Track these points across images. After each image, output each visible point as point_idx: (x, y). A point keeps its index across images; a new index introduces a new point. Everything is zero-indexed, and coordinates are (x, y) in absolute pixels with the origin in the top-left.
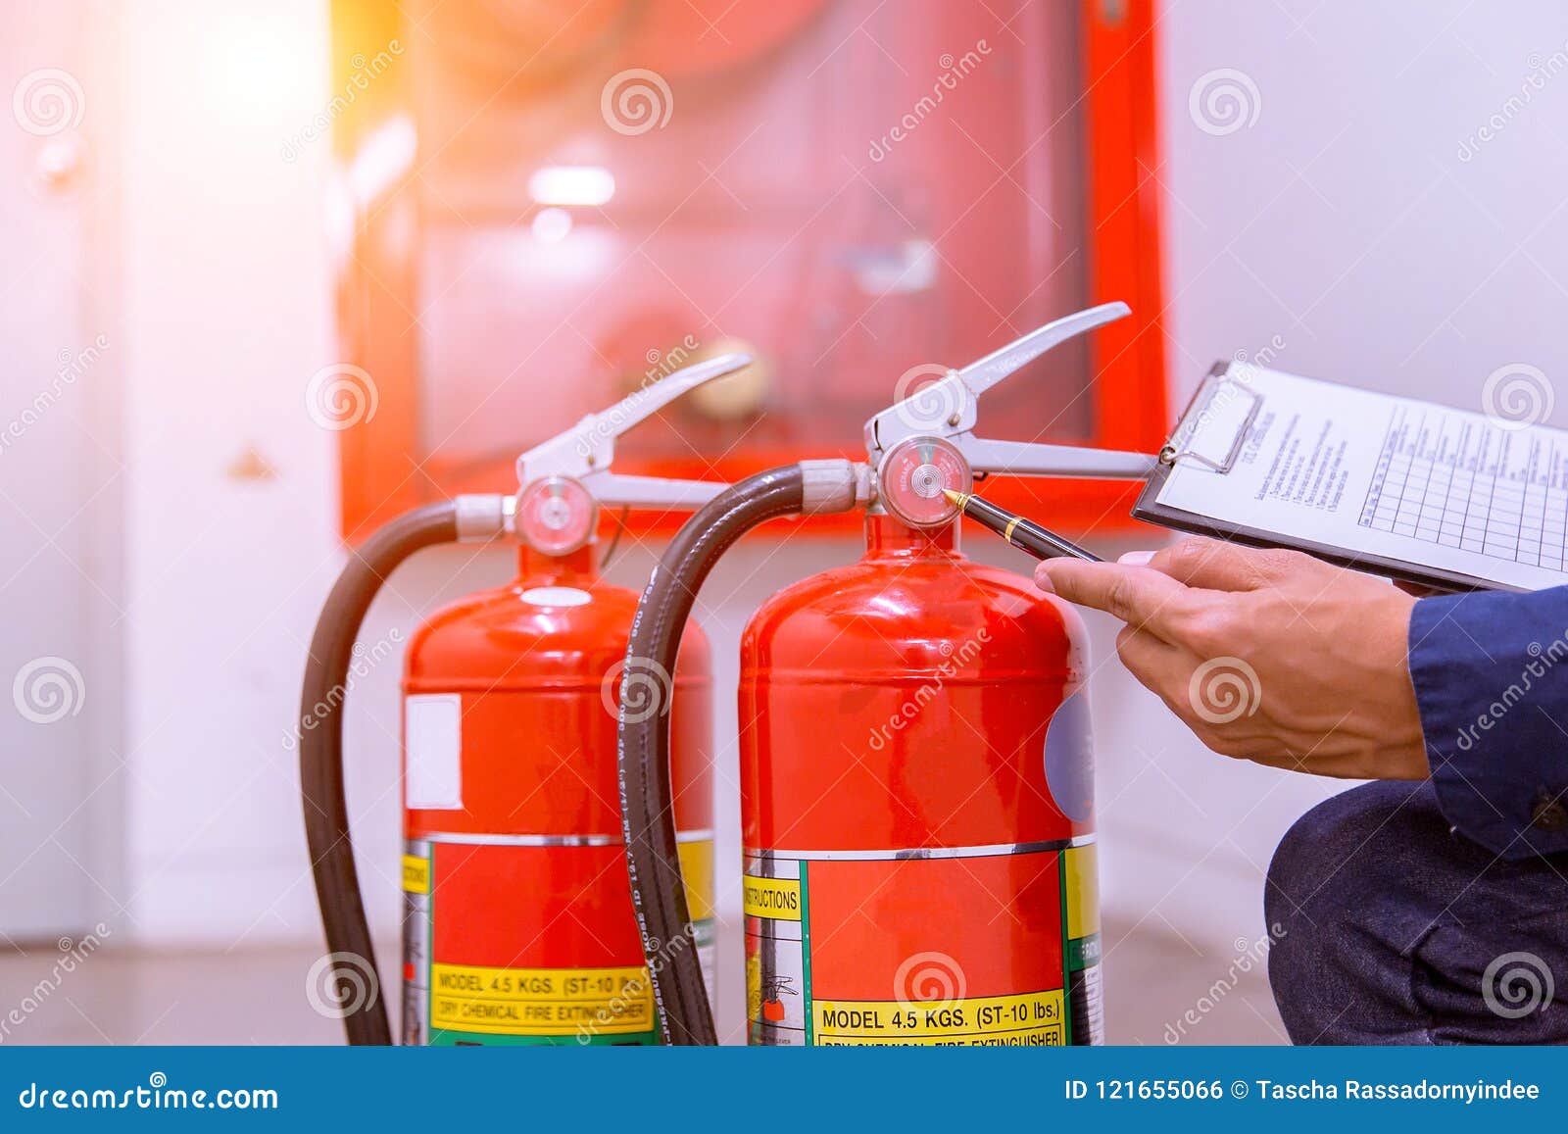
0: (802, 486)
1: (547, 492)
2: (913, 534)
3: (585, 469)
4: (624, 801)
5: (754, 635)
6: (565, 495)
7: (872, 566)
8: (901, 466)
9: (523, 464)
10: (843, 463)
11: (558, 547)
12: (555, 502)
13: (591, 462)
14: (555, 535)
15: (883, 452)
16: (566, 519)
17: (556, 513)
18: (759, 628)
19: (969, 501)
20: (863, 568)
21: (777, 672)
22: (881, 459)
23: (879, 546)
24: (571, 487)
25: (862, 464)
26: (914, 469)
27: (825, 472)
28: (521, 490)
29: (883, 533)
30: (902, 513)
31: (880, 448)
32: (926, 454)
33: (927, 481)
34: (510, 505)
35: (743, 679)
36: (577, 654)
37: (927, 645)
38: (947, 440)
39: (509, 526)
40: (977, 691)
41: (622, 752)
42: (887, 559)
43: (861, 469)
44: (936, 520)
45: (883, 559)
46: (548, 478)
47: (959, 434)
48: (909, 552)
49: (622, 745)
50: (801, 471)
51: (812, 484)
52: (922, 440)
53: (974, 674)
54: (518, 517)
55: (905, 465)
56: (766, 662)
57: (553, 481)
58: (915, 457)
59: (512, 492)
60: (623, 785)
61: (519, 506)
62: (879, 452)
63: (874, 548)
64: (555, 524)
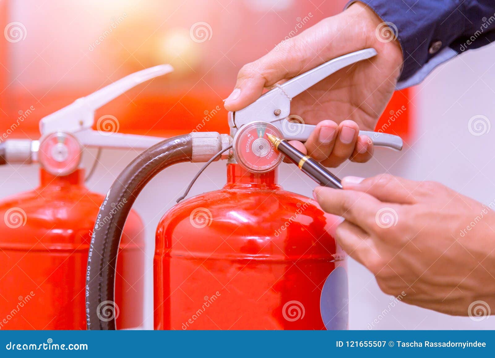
0: (192, 147)
1: (55, 140)
2: (252, 176)
3: (77, 127)
4: (88, 320)
5: (163, 228)
6: (66, 142)
7: (229, 193)
8: (246, 138)
9: (43, 125)
10: (215, 134)
11: (61, 171)
12: (60, 146)
13: (81, 123)
14: (60, 165)
15: (237, 129)
16: (66, 155)
17: (60, 152)
18: (166, 224)
19: (281, 144)
20: (225, 194)
21: (174, 252)
22: (236, 133)
23: (234, 182)
24: (69, 139)
25: (226, 135)
26: (254, 140)
27: (205, 139)
28: (42, 139)
29: (236, 174)
30: (246, 164)
31: (235, 127)
32: (261, 132)
33: (261, 148)
34: (35, 146)
35: (156, 254)
36: (70, 231)
37: (258, 239)
38: (273, 124)
39: (35, 158)
40: (284, 266)
41: (88, 293)
42: (238, 188)
43: (225, 138)
44: (264, 169)
45: (235, 189)
46: (56, 132)
47: (280, 120)
48: (250, 185)
49: (88, 288)
50: (191, 139)
51: (198, 146)
52: (259, 124)
53: (282, 258)
54: (39, 153)
55: (249, 138)
56: (169, 245)
57: (60, 135)
58: (254, 133)
59: (37, 139)
60: (88, 310)
61: (41, 147)
62: (235, 129)
63: (231, 183)
64: (60, 158)
